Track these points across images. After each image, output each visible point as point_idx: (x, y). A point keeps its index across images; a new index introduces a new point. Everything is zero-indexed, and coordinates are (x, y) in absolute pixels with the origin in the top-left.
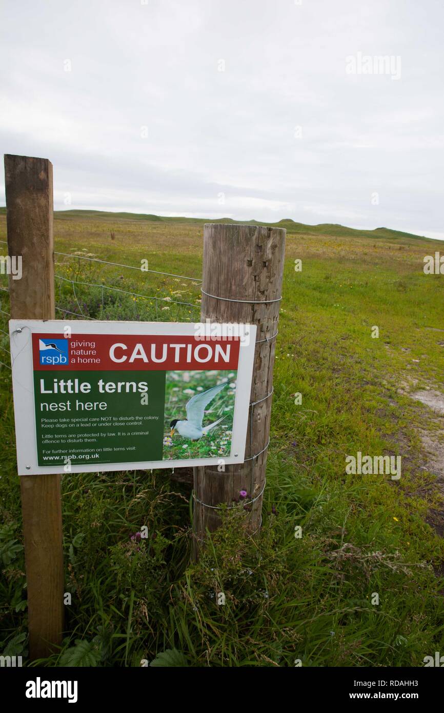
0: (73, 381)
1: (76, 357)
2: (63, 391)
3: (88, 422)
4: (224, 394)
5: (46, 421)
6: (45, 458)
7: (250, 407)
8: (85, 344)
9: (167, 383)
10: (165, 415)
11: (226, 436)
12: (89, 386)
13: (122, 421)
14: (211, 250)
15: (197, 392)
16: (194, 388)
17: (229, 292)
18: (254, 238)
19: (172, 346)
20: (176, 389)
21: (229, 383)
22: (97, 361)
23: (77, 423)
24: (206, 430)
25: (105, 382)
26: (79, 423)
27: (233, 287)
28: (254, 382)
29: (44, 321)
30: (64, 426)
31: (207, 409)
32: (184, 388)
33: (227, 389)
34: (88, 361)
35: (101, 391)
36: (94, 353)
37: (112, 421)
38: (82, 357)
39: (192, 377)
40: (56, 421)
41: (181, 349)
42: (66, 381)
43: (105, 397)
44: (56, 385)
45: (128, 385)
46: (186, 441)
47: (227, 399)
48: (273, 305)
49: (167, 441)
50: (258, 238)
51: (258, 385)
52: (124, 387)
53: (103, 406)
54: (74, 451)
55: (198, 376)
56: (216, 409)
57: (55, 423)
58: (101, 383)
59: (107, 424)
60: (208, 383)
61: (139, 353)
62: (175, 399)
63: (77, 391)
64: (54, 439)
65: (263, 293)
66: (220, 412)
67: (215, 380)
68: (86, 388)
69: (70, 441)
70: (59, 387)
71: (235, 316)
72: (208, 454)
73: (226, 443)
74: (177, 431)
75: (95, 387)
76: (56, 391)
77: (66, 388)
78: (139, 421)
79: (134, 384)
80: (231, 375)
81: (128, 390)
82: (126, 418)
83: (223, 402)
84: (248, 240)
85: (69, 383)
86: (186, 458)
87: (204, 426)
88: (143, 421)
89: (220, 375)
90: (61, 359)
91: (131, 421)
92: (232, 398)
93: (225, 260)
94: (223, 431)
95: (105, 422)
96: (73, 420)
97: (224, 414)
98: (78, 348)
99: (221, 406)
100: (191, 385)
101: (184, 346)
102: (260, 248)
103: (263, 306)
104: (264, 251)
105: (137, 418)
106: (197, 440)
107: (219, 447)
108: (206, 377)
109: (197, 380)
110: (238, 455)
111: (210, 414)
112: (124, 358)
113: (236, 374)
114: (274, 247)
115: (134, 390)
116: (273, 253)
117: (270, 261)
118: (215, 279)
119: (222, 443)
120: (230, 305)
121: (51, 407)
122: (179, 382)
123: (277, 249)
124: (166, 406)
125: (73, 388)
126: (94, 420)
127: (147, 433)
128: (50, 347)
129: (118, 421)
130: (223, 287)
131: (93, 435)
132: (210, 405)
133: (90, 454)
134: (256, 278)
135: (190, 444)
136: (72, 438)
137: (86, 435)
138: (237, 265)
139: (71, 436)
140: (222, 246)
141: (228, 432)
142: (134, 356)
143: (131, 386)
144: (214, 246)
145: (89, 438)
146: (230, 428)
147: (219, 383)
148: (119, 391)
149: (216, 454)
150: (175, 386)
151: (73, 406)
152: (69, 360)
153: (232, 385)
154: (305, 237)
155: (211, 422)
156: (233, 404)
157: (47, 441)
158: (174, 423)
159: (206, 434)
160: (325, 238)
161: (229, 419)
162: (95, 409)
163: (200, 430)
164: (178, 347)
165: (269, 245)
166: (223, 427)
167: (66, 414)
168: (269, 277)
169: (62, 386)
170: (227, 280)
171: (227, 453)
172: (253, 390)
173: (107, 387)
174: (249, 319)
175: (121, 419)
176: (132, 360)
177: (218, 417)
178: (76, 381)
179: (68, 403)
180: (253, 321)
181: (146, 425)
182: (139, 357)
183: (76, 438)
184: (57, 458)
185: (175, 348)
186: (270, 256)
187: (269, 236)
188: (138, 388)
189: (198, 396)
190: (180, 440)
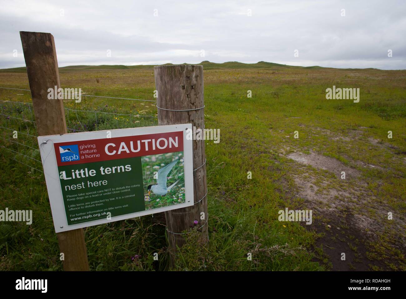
0: (84, 170)
1: (84, 155)
2: (78, 177)
3: (97, 194)
4: (177, 166)
5: (70, 196)
6: (72, 220)
7: (194, 172)
8: (89, 146)
9: (143, 164)
10: (144, 183)
11: (182, 190)
12: (95, 172)
13: (118, 190)
14: (160, 82)
15: (161, 167)
16: (159, 165)
17: (173, 106)
18: (184, 72)
19: (143, 141)
20: (148, 167)
21: (179, 159)
22: (98, 156)
23: (89, 195)
24: (169, 189)
25: (105, 168)
26: (91, 195)
27: (175, 103)
28: (194, 157)
29: (61, 135)
30: (82, 198)
31: (168, 176)
32: (153, 166)
33: (179, 163)
34: (92, 156)
35: (103, 173)
36: (95, 151)
37: (112, 191)
38: (88, 154)
39: (157, 158)
40: (76, 195)
41: (148, 142)
42: (79, 171)
43: (106, 177)
44: (73, 174)
45: (119, 168)
46: (158, 197)
47: (180, 169)
48: (200, 111)
49: (147, 199)
50: (187, 72)
51: (197, 158)
52: (116, 170)
53: (104, 183)
54: (90, 212)
55: (160, 157)
56: (174, 175)
57: (76, 197)
58: (102, 169)
59: (109, 193)
60: (167, 161)
61: (123, 148)
62: (148, 173)
63: (87, 176)
64: (76, 207)
65: (193, 104)
66: (176, 177)
67: (171, 158)
68: (92, 173)
69: (86, 207)
70: (76, 175)
71: (178, 120)
72: (172, 203)
73: (182, 195)
74: (152, 192)
75: (98, 172)
76: (74, 177)
77: (80, 174)
78: (128, 189)
79: (123, 167)
80: (180, 155)
81: (119, 171)
82: (120, 188)
83: (178, 171)
84: (181, 74)
85: (82, 171)
86: (159, 207)
87: (168, 186)
88: (130, 188)
89: (173, 155)
90: (75, 157)
91: (123, 189)
92: (182, 168)
93: (168, 87)
94: (179, 188)
95: (107, 192)
96: (87, 194)
97: (178, 178)
98: (85, 149)
99: (176, 173)
100: (157, 163)
101: (150, 140)
102: (188, 78)
103: (194, 112)
104: (191, 80)
105: (127, 187)
106: (165, 195)
107: (178, 198)
108: (166, 158)
109: (160, 160)
110: (190, 201)
111: (170, 179)
112: (115, 152)
113: (183, 153)
114: (197, 77)
115: (123, 171)
116: (196, 80)
117: (195, 85)
118: (164, 99)
119: (179, 195)
120: (175, 113)
121: (72, 187)
122: (149, 162)
123: (198, 78)
124: (143, 177)
125: (85, 174)
126: (101, 192)
127: (134, 195)
128: (67, 151)
129: (116, 191)
130: (169, 103)
131: (101, 201)
132: (170, 173)
133: (100, 213)
134: (188, 96)
135: (161, 198)
136: (88, 205)
137: (96, 202)
138: (176, 89)
139: (87, 204)
140: (166, 79)
141: (182, 189)
142: (121, 150)
143: (121, 169)
144: (161, 80)
145: (98, 203)
146: (184, 186)
147: (173, 160)
148: (114, 172)
149: (177, 202)
150: (148, 165)
151: (86, 185)
152: (80, 157)
153: (181, 160)
154: (217, 71)
155: (172, 184)
156: (183, 171)
157: (72, 209)
158: (149, 187)
159: (170, 191)
160: (229, 70)
161: (182, 180)
162: (100, 185)
163: (165, 189)
164: (146, 141)
165: (194, 76)
166: (179, 185)
167: (82, 191)
168: (196, 95)
169: (77, 174)
170: (171, 98)
171: (184, 200)
172: (194, 162)
173: (105, 171)
174: (187, 121)
175: (117, 189)
176: (119, 153)
177: (176, 180)
178: (86, 169)
179: (83, 184)
180: (189, 121)
181: (133, 191)
182: (123, 150)
183: (91, 204)
184: (80, 218)
185: (145, 142)
186: (195, 82)
187: (193, 71)
188: (125, 169)
189: (162, 169)
190: (154, 197)
